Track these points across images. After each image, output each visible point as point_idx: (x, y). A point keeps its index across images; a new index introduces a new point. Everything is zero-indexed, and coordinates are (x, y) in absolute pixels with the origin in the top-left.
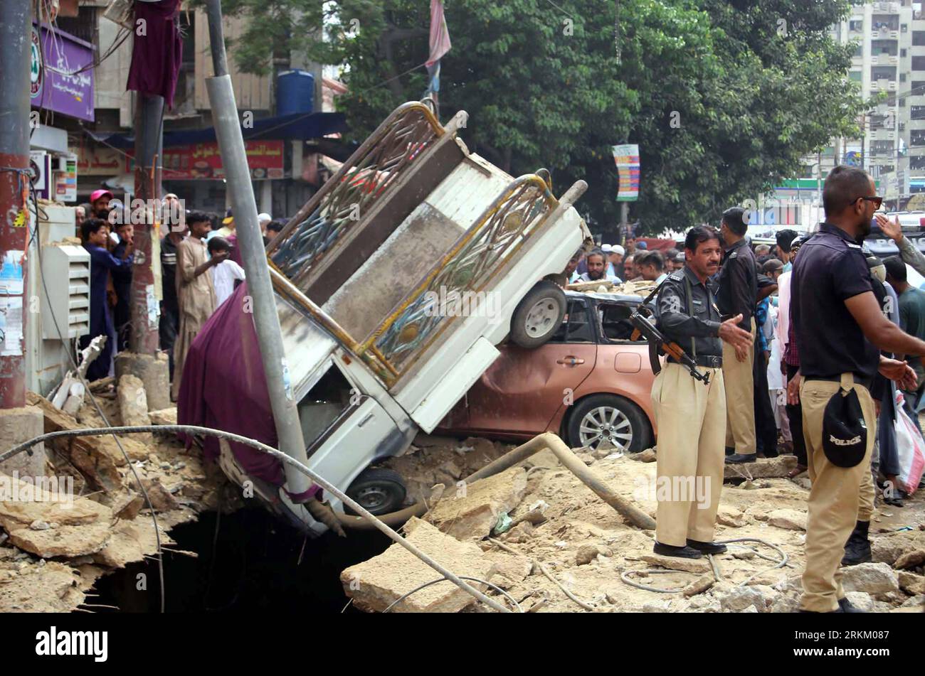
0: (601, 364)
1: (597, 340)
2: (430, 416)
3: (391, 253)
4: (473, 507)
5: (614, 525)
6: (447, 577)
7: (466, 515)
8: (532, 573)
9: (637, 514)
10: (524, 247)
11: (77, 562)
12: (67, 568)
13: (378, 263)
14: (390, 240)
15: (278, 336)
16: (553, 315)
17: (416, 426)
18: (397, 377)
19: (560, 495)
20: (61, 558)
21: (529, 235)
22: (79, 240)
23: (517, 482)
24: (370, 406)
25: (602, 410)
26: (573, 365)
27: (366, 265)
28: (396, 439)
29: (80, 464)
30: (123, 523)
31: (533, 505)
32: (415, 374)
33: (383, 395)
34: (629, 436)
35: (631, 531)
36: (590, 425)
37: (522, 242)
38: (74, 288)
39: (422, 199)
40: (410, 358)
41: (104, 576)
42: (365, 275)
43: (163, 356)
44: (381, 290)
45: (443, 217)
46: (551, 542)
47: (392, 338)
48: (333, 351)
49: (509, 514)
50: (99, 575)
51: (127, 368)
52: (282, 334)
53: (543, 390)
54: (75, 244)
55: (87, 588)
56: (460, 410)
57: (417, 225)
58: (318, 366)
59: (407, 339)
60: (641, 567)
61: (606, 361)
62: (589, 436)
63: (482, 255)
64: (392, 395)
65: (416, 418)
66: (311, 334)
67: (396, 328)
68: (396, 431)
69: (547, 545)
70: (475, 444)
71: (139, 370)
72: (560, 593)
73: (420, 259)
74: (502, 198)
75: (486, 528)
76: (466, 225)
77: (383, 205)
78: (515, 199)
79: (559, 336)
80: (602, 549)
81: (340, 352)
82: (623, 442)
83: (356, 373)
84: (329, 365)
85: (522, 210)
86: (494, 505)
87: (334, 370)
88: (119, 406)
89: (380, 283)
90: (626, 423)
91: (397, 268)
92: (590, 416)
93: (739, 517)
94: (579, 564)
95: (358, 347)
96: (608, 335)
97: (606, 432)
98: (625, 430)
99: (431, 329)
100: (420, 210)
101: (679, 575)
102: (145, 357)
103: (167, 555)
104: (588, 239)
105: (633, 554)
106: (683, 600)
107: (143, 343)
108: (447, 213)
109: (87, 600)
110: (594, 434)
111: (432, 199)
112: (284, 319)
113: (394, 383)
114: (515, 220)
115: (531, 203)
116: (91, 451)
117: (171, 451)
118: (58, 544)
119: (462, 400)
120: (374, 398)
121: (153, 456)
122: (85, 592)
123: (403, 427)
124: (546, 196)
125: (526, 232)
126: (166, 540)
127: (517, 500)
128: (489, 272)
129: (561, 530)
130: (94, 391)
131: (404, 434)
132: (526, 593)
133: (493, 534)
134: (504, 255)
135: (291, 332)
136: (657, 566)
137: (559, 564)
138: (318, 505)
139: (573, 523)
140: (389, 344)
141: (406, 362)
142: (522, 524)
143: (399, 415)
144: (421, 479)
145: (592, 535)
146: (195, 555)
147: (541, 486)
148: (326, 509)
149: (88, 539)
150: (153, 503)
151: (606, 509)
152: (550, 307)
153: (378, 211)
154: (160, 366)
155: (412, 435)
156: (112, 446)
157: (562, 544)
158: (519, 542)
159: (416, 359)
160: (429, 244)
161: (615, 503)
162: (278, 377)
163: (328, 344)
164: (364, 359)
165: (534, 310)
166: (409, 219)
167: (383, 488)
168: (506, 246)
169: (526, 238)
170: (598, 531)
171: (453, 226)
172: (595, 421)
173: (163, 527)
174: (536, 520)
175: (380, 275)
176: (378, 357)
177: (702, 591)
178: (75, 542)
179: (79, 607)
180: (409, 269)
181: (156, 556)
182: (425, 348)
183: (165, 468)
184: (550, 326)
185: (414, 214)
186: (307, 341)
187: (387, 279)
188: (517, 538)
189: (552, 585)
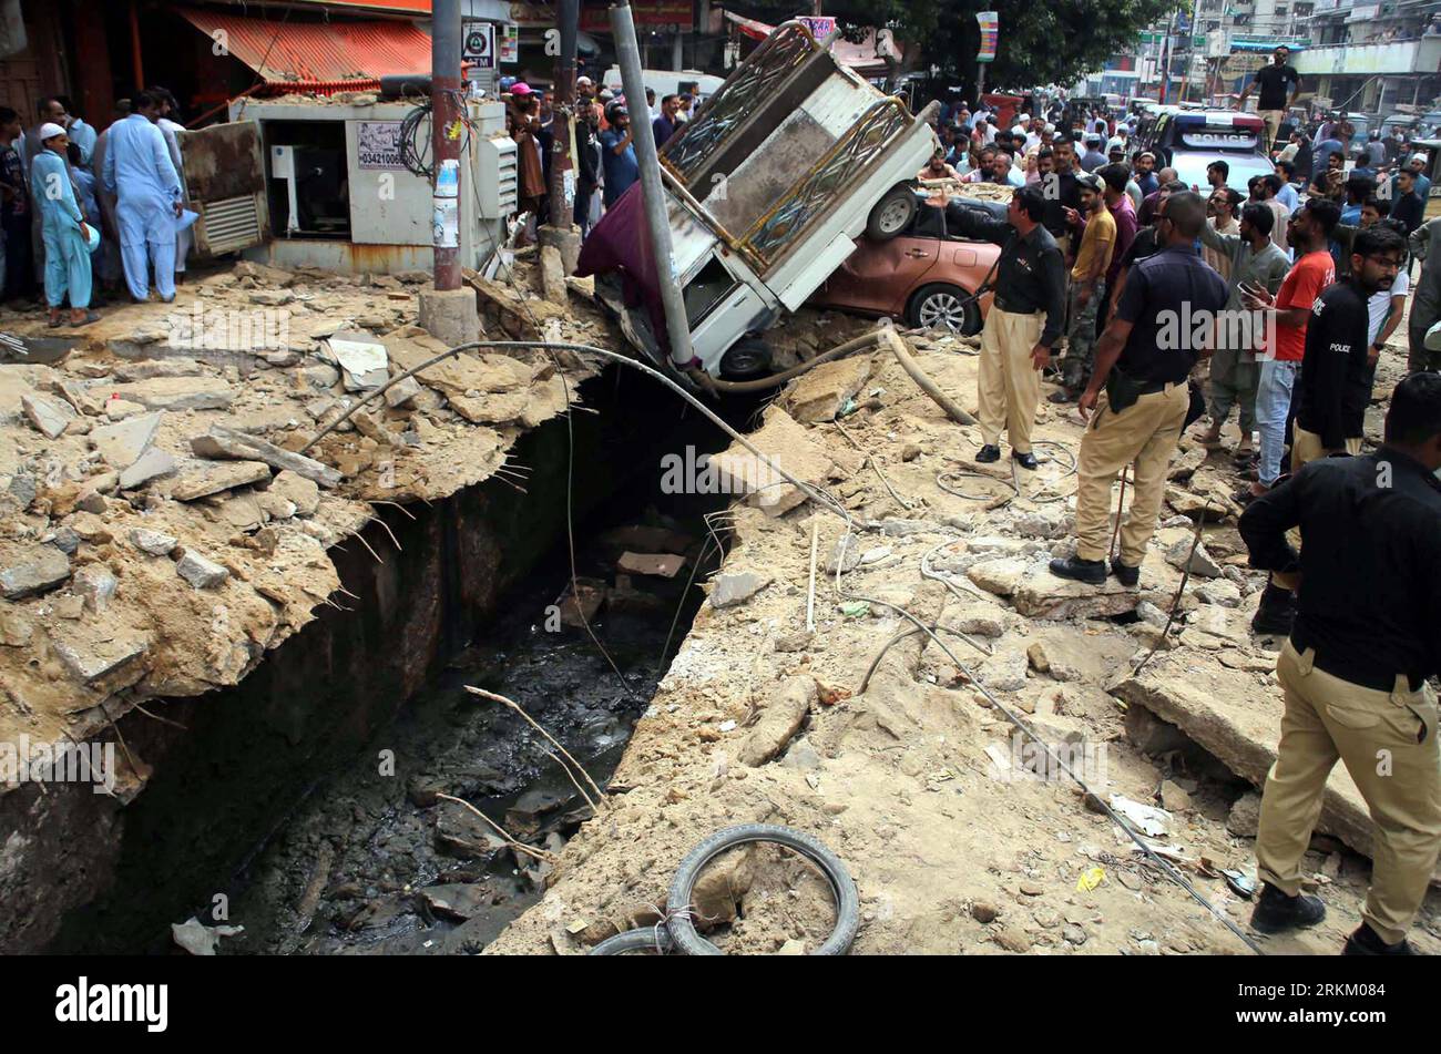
0: (942, 257)
1: (941, 237)
2: (794, 299)
3: (769, 151)
4: (822, 394)
5: (938, 420)
6: (790, 481)
7: (816, 400)
8: (864, 467)
9: (958, 411)
10: (882, 158)
11: (501, 427)
12: (493, 432)
13: (758, 160)
14: (767, 141)
15: (667, 234)
16: (905, 214)
17: (782, 305)
18: (768, 267)
19: (897, 382)
20: (488, 423)
21: (887, 147)
22: (508, 133)
23: (862, 370)
24: (743, 291)
25: (940, 296)
26: (919, 256)
27: (747, 162)
28: (765, 316)
29: (508, 327)
30: (541, 384)
31: (874, 388)
32: (783, 264)
33: (755, 281)
34: (961, 320)
35: (952, 426)
36: (929, 308)
37: (881, 154)
38: (503, 175)
39: (797, 105)
40: (779, 251)
41: (523, 435)
42: (746, 171)
43: (577, 229)
44: (758, 184)
45: (814, 122)
46: (884, 432)
47: (765, 235)
48: (714, 246)
49: (853, 398)
50: (519, 434)
51: (548, 239)
52: (671, 228)
53: (892, 276)
54: (504, 137)
55: (508, 448)
56: (821, 292)
57: (792, 128)
58: (701, 258)
59: (777, 236)
60: (954, 470)
61: (947, 255)
62: (928, 317)
63: (845, 165)
64: (763, 282)
65: (783, 299)
66: (696, 229)
67: (768, 227)
68: (766, 309)
69: (879, 435)
70: (833, 318)
71: (557, 241)
72: (885, 490)
73: (793, 159)
74: (865, 117)
75: (832, 413)
76: (837, 133)
77: (763, 110)
78: (877, 117)
79: (908, 231)
80: (925, 447)
81: (720, 246)
82: (956, 324)
83: (733, 264)
84: (710, 256)
85: (882, 128)
86: (841, 391)
87: (715, 260)
88: (541, 271)
89: (759, 178)
90: (959, 309)
91: (772, 167)
92: (929, 301)
93: (1044, 416)
94: (906, 460)
95: (735, 243)
96: (950, 232)
97: (942, 315)
98: (958, 315)
99: (799, 227)
100: (795, 115)
101: (985, 480)
102: (563, 231)
103: (575, 411)
104: (939, 149)
105: (949, 453)
106: (984, 515)
107: (561, 219)
108: (819, 118)
109: (508, 461)
110: (932, 316)
111: (805, 105)
112: (673, 215)
113: (765, 271)
114: (875, 135)
115: (890, 121)
116: (516, 318)
117: (583, 310)
118: (485, 412)
119: (823, 284)
120: (748, 284)
121: (568, 316)
122: (506, 452)
123: (771, 307)
124: (905, 115)
125: (884, 145)
126: (574, 397)
127: (860, 385)
128: (851, 179)
129: (893, 422)
130: (520, 257)
131: (772, 312)
132: (858, 488)
133: (838, 416)
134: (866, 163)
135: (680, 227)
136: (968, 470)
137: (888, 457)
138: (699, 373)
139: (905, 417)
140: (761, 242)
141: (774, 256)
142: (863, 410)
143: (768, 296)
144: (785, 346)
145: (919, 429)
146: (597, 412)
147: (882, 372)
148: (705, 376)
149: (510, 407)
150: (562, 361)
151: (931, 404)
152: (902, 207)
153: (758, 115)
154: (574, 238)
155: (779, 312)
156: (536, 307)
157: (892, 435)
158: (858, 428)
159: (785, 251)
160: (801, 146)
161: (940, 402)
162: (666, 268)
163: (710, 239)
164: (741, 254)
165: (889, 209)
166: (786, 122)
167: (753, 355)
168: (866, 158)
169: (883, 151)
170: (924, 425)
171: (823, 131)
172: (933, 305)
173: (572, 383)
174: (874, 408)
175: (758, 171)
176: (752, 251)
177: (1001, 506)
178: (500, 408)
179: (502, 467)
180: (784, 167)
181: (566, 413)
182: (791, 244)
183: (578, 326)
184: (902, 223)
185: (790, 118)
186: (692, 235)
187: (765, 174)
188: (855, 425)
189: (880, 483)
